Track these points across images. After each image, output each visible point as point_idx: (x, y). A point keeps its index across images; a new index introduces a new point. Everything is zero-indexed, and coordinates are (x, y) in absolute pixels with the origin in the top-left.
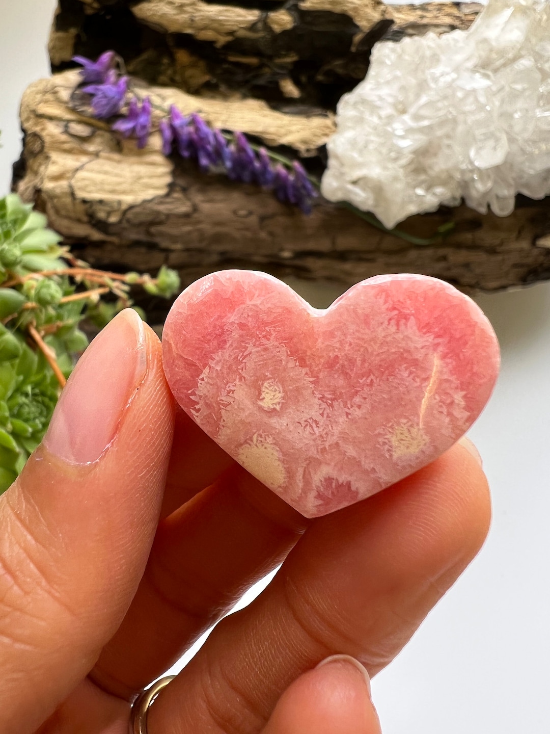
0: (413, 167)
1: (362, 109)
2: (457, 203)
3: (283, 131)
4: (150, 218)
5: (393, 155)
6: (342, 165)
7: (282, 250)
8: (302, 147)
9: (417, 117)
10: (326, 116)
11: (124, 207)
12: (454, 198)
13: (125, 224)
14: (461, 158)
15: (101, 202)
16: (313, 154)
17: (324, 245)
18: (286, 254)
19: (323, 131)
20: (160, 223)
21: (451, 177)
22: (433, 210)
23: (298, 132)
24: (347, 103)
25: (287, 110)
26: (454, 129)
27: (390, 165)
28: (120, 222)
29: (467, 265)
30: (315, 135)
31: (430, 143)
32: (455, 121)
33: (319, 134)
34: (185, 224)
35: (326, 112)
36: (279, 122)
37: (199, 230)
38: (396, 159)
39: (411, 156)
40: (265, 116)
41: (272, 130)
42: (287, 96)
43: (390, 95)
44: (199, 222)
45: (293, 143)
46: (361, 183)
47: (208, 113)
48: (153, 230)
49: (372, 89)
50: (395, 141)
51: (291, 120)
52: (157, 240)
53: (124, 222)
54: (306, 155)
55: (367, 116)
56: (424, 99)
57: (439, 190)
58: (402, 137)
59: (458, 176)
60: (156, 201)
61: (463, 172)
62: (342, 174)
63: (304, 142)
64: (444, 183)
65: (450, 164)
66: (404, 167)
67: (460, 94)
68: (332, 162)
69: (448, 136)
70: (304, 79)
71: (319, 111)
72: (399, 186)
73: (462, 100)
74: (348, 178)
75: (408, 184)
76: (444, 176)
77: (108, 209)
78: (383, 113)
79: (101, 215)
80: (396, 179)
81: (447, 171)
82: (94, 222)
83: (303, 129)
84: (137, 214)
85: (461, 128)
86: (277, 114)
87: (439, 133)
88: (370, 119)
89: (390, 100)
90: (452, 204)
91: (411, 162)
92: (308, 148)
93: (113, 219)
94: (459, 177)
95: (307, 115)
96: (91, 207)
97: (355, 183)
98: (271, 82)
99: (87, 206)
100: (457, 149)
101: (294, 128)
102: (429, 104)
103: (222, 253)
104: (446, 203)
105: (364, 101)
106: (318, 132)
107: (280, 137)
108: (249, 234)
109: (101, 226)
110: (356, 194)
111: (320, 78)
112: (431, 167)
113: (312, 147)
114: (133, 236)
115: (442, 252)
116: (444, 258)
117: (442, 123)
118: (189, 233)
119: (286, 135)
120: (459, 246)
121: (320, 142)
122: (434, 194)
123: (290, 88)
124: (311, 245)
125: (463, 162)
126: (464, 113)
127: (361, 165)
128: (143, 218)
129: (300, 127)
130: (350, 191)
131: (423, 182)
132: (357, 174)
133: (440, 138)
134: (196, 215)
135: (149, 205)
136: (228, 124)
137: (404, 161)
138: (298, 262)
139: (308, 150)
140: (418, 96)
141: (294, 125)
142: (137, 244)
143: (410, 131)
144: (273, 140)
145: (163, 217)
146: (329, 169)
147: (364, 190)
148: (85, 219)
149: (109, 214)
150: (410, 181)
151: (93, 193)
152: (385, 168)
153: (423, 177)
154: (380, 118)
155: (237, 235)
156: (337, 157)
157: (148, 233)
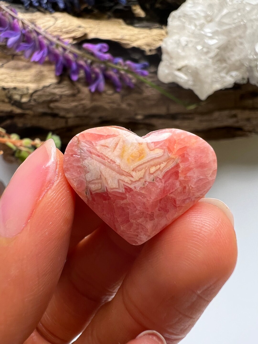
0: (218, 58)
1: (184, 20)
2: (245, 82)
3: (134, 38)
4: (49, 98)
5: (205, 50)
6: (171, 58)
7: (136, 114)
8: (146, 49)
9: (221, 24)
10: (162, 28)
11: (31, 91)
12: (243, 79)
13: (33, 103)
14: (249, 52)
15: (15, 88)
16: (153, 53)
17: (162, 110)
18: (139, 117)
19: (160, 37)
20: (56, 101)
21: (242, 65)
22: (230, 86)
23: (144, 38)
24: (174, 17)
25: (137, 25)
26: (244, 32)
27: (203, 57)
28: (30, 101)
29: (248, 120)
30: (155, 40)
31: (229, 41)
32: (245, 26)
33: (157, 40)
34: (73, 101)
35: (162, 26)
36: (132, 33)
37: (82, 104)
38: (207, 53)
39: (217, 50)
40: (122, 29)
41: (127, 37)
42: (137, 16)
43: (203, 11)
44: (82, 100)
45: (141, 46)
46: (184, 69)
47: (85, 28)
48: (52, 105)
49: (190, 7)
50: (206, 41)
51: (139, 31)
52: (56, 111)
53: (32, 101)
54: (149, 53)
55: (187, 25)
56: (225, 11)
57: (234, 73)
58: (211, 38)
59: (246, 64)
60: (52, 87)
61: (250, 61)
62: (171, 64)
63: (148, 45)
64: (237, 69)
65: (242, 56)
66: (212, 58)
67: (248, 9)
68: (164, 57)
69: (240, 37)
70: (148, 6)
71: (158, 25)
72: (210, 71)
73: (249, 12)
74: (175, 67)
75: (215, 70)
76: (238, 64)
77: (20, 93)
78: (197, 23)
79: (17, 97)
80: (207, 66)
81: (240, 60)
82: (12, 102)
83: (147, 37)
84: (40, 96)
85: (249, 31)
86: (130, 28)
87: (234, 35)
88: (189, 27)
89: (202, 14)
90: (242, 82)
91: (217, 55)
92: (150, 49)
93: (25, 100)
94: (248, 64)
95: (150, 28)
96: (9, 92)
97: (179, 70)
98: (126, 7)
99: (7, 91)
100: (247, 45)
101: (141, 36)
102: (229, 14)
103: (100, 118)
104: (238, 82)
105: (185, 15)
106: (157, 38)
107: (132, 42)
108: (115, 106)
109: (18, 104)
110: (181, 78)
111: (158, 5)
112: (229, 58)
113: (153, 48)
114: (41, 110)
115: (234, 112)
116: (235, 116)
117: (238, 27)
118: (76, 106)
119: (136, 40)
120: (244, 108)
121: (157, 45)
122: (232, 76)
123: (139, 11)
124: (155, 111)
125: (251, 54)
126: (251, 21)
127: (184, 58)
128: (44, 99)
129: (145, 35)
130: (176, 76)
131: (224, 68)
132: (181, 64)
133: (235, 38)
134: (80, 95)
135: (48, 90)
136: (98, 34)
137: (212, 54)
138: (147, 121)
139: (150, 51)
140: (220, 11)
141: (142, 34)
142: (44, 114)
143: (215, 33)
144: (128, 44)
145: (58, 97)
146: (162, 61)
147: (186, 74)
148: (7, 100)
149: (22, 96)
150: (216, 67)
151: (9, 83)
152: (200, 59)
153: (224, 65)
154: (196, 26)
155: (107, 106)
156: (168, 53)
157: (49, 108)
